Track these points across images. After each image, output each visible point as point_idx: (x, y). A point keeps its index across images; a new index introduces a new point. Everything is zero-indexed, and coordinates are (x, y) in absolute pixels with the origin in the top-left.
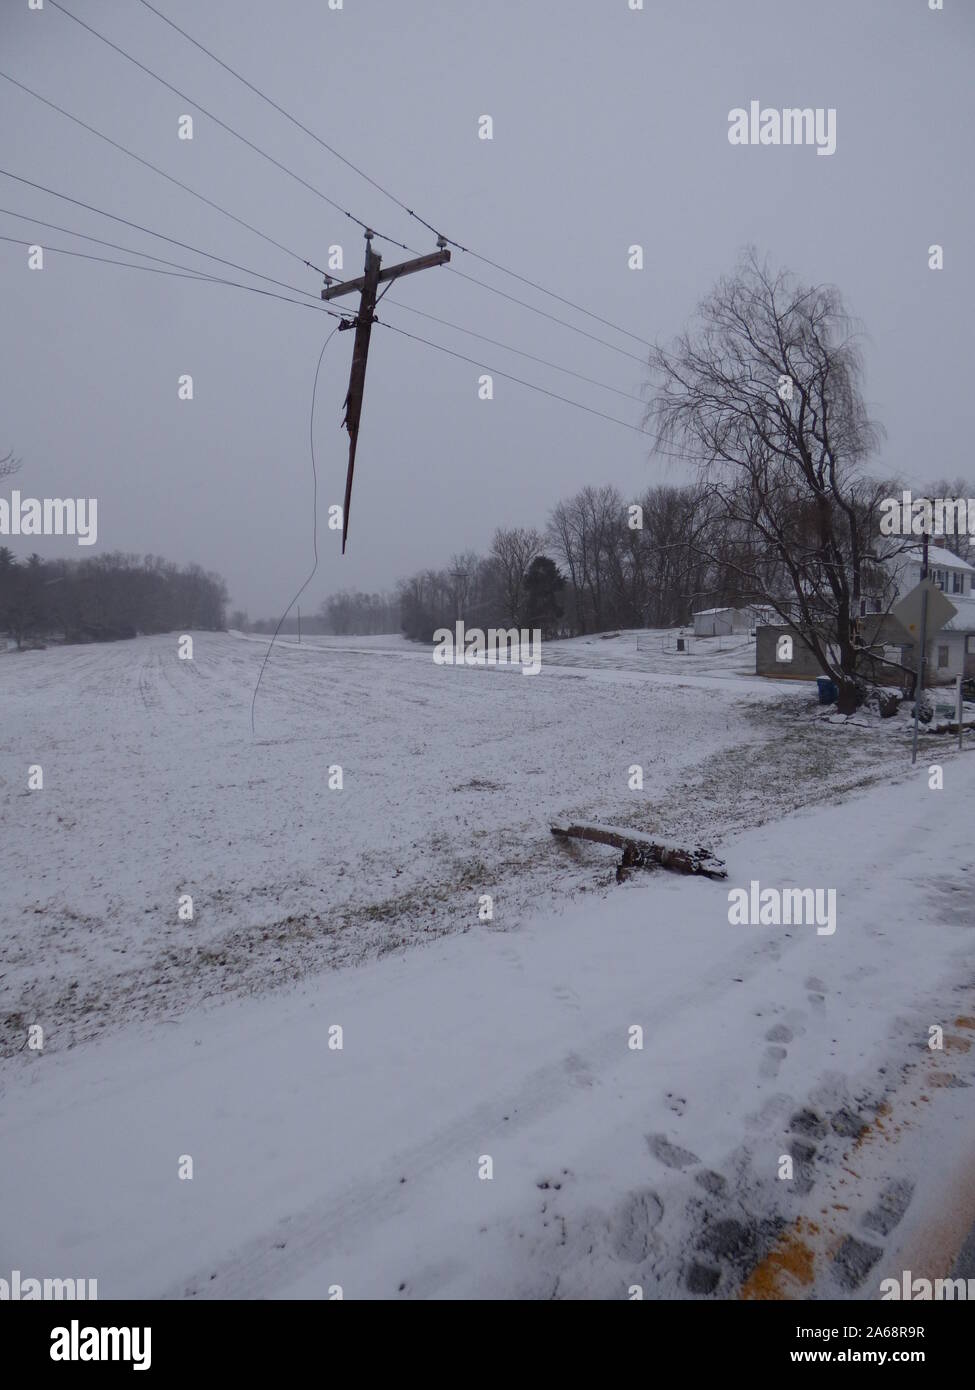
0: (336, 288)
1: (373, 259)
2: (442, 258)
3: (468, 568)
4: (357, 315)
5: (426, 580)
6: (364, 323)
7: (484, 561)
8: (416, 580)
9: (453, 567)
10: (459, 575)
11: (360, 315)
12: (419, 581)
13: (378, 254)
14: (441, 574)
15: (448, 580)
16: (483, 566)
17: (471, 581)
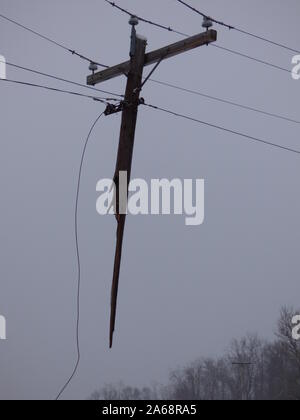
0: (101, 73)
1: (138, 44)
2: (209, 37)
3: (252, 355)
4: (123, 99)
5: (204, 369)
6: (129, 107)
7: (269, 347)
8: (192, 370)
9: (233, 354)
10: (241, 363)
11: (125, 97)
12: (196, 371)
13: (143, 38)
14: (221, 363)
15: (229, 368)
16: (268, 352)
17: (255, 371)
